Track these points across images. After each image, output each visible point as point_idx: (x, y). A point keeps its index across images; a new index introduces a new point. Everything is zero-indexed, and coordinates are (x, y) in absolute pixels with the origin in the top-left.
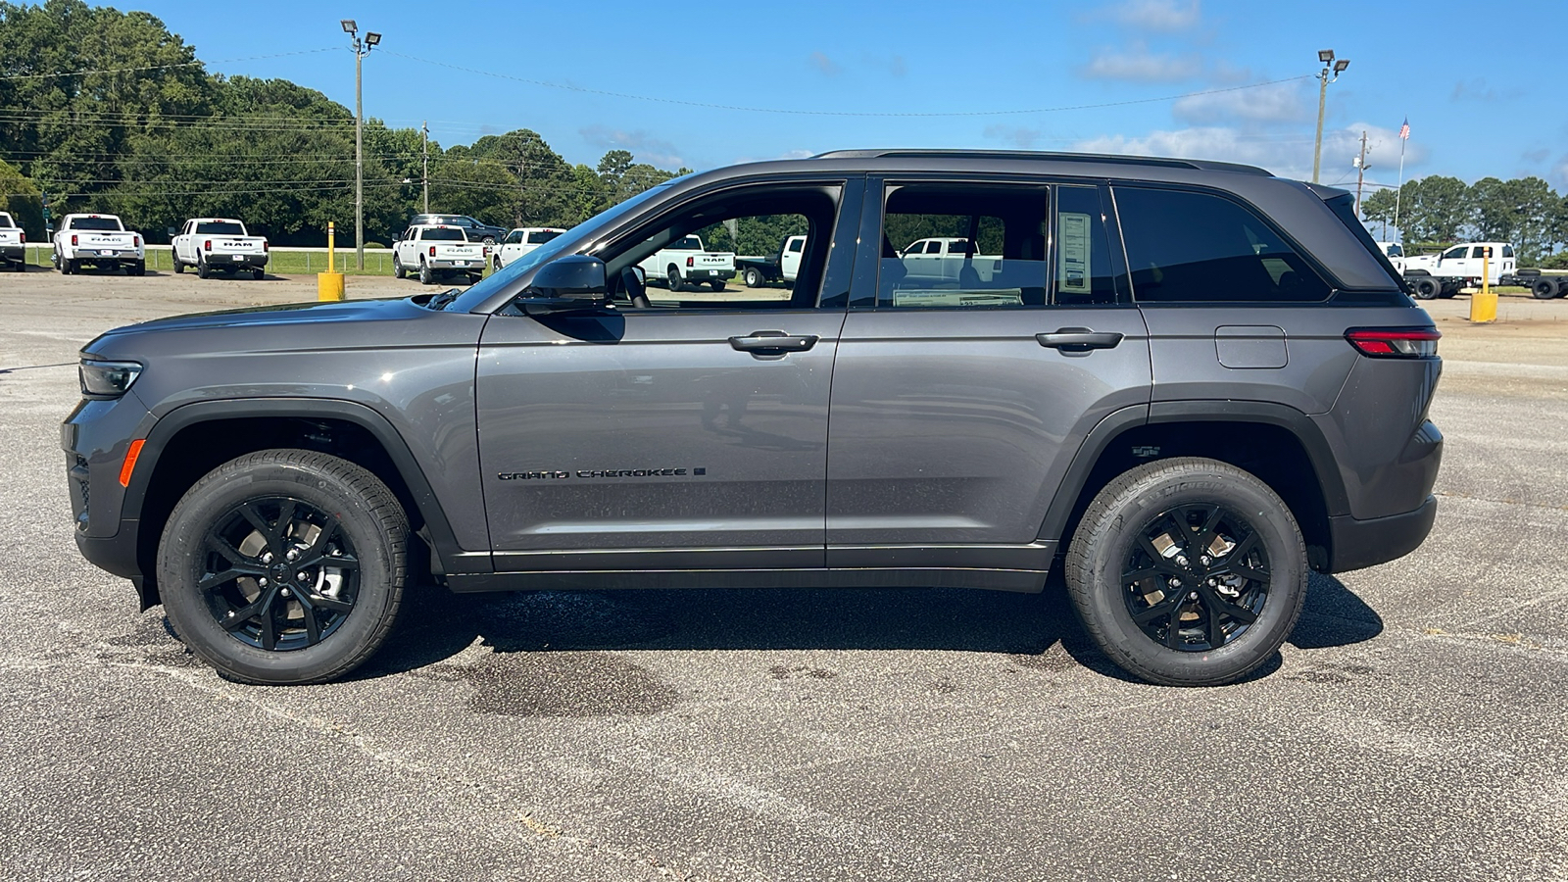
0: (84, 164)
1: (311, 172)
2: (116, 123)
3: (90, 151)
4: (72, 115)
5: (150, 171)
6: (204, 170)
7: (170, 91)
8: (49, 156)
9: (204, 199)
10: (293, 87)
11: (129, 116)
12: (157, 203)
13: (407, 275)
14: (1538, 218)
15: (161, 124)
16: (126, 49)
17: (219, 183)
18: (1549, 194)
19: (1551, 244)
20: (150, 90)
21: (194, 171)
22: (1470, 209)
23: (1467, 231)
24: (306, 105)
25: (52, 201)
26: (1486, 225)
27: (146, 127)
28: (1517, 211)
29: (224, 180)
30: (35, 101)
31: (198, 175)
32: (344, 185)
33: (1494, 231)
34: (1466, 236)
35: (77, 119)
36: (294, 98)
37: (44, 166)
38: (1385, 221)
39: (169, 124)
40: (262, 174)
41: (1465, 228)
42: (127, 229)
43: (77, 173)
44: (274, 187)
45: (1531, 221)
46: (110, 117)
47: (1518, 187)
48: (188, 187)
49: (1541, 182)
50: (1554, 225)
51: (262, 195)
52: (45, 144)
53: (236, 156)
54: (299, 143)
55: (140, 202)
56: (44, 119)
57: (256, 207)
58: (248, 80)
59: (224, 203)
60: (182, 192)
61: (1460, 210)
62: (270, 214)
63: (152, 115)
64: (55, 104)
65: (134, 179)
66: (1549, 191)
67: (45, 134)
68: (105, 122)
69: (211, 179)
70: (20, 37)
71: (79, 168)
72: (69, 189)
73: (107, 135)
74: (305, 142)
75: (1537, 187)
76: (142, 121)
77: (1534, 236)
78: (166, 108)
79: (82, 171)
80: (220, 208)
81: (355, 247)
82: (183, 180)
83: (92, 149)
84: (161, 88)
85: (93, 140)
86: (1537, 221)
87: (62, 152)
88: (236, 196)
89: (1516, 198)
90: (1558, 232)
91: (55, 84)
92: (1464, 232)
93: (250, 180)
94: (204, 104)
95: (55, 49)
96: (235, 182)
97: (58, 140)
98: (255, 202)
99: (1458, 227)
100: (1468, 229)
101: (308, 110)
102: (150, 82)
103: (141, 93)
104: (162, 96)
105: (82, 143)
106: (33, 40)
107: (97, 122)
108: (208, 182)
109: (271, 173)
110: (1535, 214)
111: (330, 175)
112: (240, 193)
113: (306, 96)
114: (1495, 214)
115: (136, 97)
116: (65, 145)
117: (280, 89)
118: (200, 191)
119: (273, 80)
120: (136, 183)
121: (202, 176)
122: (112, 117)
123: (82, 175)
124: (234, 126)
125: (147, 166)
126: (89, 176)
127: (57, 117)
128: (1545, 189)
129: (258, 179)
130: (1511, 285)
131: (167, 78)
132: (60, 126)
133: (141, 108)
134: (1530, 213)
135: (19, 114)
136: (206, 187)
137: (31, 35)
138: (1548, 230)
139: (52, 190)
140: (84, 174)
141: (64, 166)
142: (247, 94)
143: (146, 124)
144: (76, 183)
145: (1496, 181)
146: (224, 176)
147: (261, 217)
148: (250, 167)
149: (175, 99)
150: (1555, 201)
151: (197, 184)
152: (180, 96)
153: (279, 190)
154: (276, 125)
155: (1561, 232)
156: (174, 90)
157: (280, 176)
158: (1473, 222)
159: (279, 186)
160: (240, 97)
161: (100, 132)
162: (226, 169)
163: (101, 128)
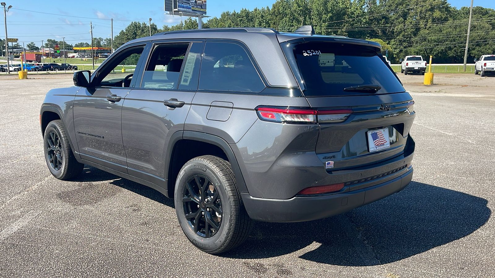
0: (406, 40)
1: (474, 38)
2: (418, 26)
3: (408, 36)
4: (404, 25)
5: (421, 41)
6: (437, 40)
7: (435, 14)
8: (396, 38)
9: (436, 49)
10: (482, 9)
11: (422, 24)
12: (422, 51)
13: (479, 74)
15: (431, 25)
16: (424, 3)
17: (441, 43)
20: (430, 15)
21: (434, 40)
24: (486, 14)
25: (395, 52)
27: (427, 27)
29: (443, 42)
30: (395, 22)
31: (435, 41)
32: (486, 41)
35: (406, 26)
36: (482, 12)
37: (394, 41)
39: (434, 25)
40: (456, 39)
42: (424, 60)
43: (403, 43)
44: (460, 44)
46: (416, 25)
48: (431, 45)
51: (455, 47)
52: (396, 35)
53: (448, 34)
54: (472, 28)
55: (416, 51)
56: (396, 27)
57: (453, 50)
58: (467, 8)
59: (442, 50)
60: (429, 47)
62: (457, 53)
63: (429, 23)
64: (400, 22)
65: (416, 44)
67: (396, 32)
68: (414, 27)
69: (439, 42)
70: (393, 4)
71: (404, 41)
72: (401, 48)
73: (414, 31)
74: (475, 27)
76: (426, 25)
78: (434, 21)
79: (405, 42)
80: (441, 52)
81: (463, 63)
82: (430, 43)
83: (409, 35)
84: (433, 14)
85: (410, 33)
87: (400, 37)
88: (446, 47)
91: (401, 17)
93: (452, 42)
94: (447, 18)
95: (402, 6)
96: (447, 43)
97: (400, 33)
98: (452, 49)
101: (487, 16)
102: (430, 12)
103: (427, 16)
104: (433, 17)
105: (406, 34)
106: (396, 4)
107: (412, 27)
108: (438, 43)
109: (459, 39)
111: (481, 38)
112: (448, 46)
113: (487, 11)
115: (425, 17)
116: (401, 35)
117: (477, 10)
118: (435, 46)
119: (475, 7)
120: (416, 45)
121: (436, 41)
122: (417, 24)
123: (404, 43)
124: (450, 24)
125: (420, 39)
126: (407, 43)
127: (400, 26)
129: (455, 41)
131: (436, 10)
132: (400, 29)
133: (426, 21)
135: (389, 26)
136: (438, 45)
137: (396, 2)
139: (395, 49)
140: (405, 43)
141: (400, 41)
142: (466, 13)
143: (427, 26)
144: (403, 46)
146: (443, 41)
147: (454, 54)
148: (452, 37)
149: (437, 17)
151: (434, 44)
152: (439, 16)
153: (462, 45)
154: (465, 22)
156: (437, 14)
157: (462, 40)
159: (462, 43)
160: (463, 14)
161: (412, 30)
162: (444, 39)
163: (412, 28)
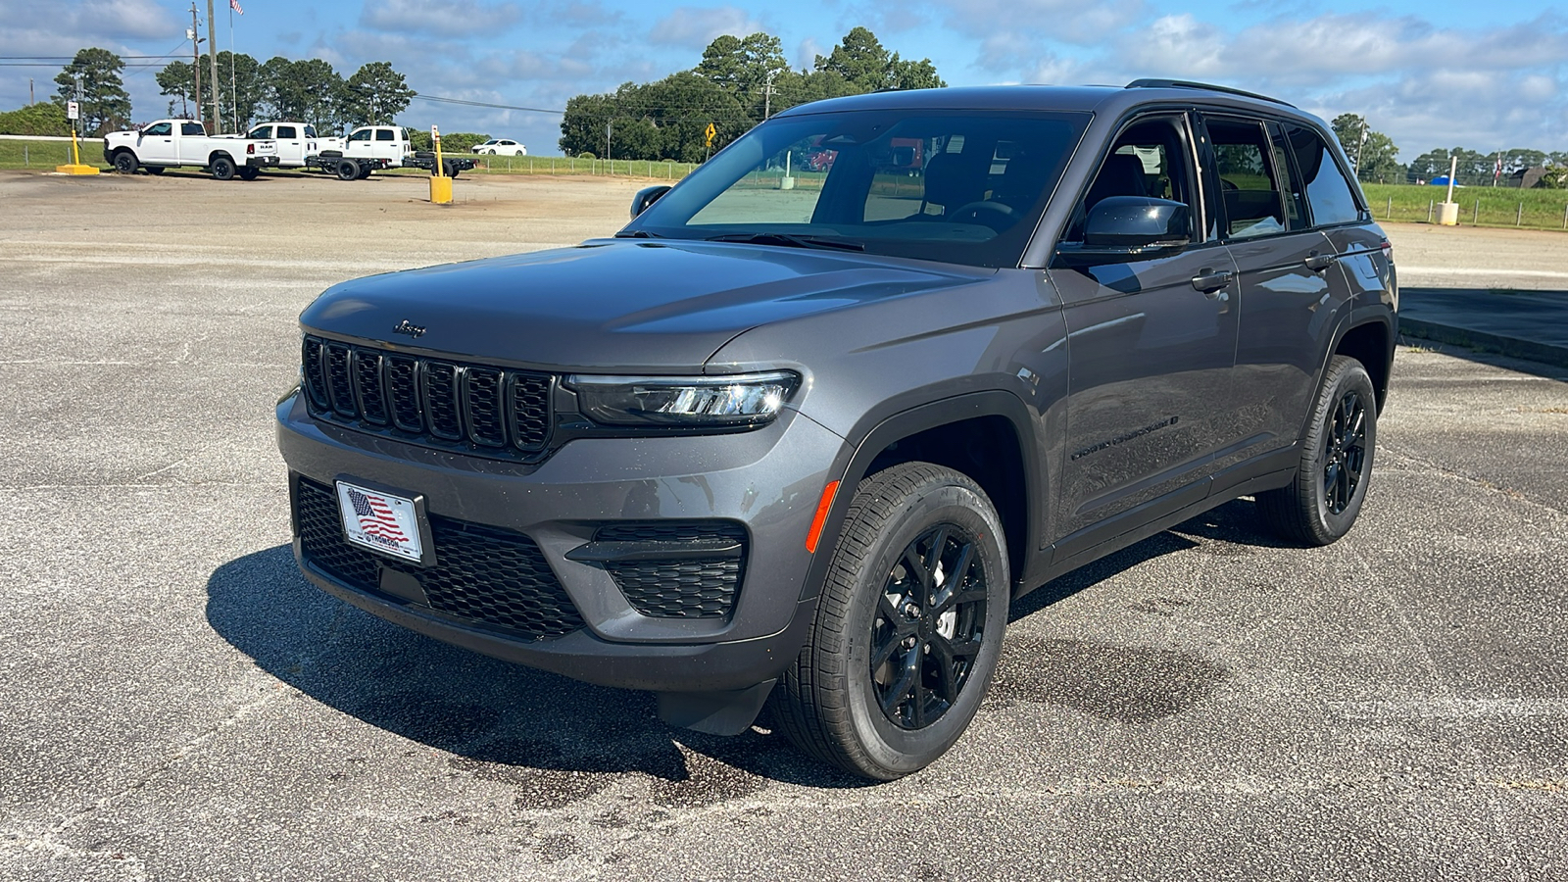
14: (327, 99)
18: (334, 77)
19: (342, 124)
22: (266, 87)
23: (266, 109)
26: (282, 104)
28: (308, 91)
33: (290, 109)
34: (265, 114)
38: (183, 95)
41: (263, 105)
45: (321, 101)
47: (306, 68)
49: (326, 64)
50: (342, 106)
61: (257, 87)
66: (334, 73)
75: (323, 69)
77: (326, 116)
86: (327, 102)
89: (305, 79)
90: (347, 112)
92: (263, 110)
99: (257, 105)
100: (266, 108)
110: (324, 95)
114: (289, 93)
128: (330, 72)
130: (412, 166)
134: (320, 94)
138: (337, 110)
145: (285, 61)
150: (341, 83)
155: (349, 113)
158: (271, 100)
